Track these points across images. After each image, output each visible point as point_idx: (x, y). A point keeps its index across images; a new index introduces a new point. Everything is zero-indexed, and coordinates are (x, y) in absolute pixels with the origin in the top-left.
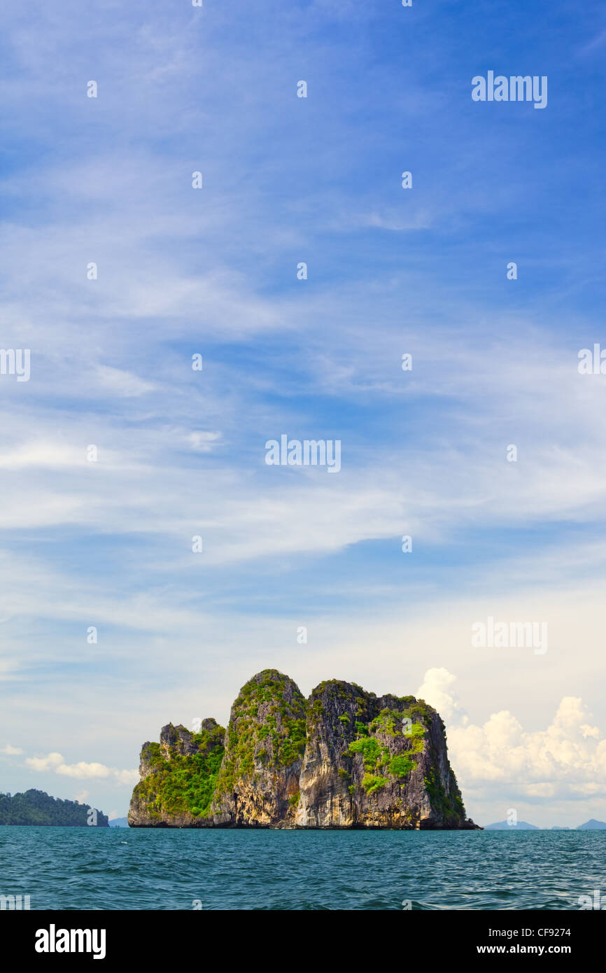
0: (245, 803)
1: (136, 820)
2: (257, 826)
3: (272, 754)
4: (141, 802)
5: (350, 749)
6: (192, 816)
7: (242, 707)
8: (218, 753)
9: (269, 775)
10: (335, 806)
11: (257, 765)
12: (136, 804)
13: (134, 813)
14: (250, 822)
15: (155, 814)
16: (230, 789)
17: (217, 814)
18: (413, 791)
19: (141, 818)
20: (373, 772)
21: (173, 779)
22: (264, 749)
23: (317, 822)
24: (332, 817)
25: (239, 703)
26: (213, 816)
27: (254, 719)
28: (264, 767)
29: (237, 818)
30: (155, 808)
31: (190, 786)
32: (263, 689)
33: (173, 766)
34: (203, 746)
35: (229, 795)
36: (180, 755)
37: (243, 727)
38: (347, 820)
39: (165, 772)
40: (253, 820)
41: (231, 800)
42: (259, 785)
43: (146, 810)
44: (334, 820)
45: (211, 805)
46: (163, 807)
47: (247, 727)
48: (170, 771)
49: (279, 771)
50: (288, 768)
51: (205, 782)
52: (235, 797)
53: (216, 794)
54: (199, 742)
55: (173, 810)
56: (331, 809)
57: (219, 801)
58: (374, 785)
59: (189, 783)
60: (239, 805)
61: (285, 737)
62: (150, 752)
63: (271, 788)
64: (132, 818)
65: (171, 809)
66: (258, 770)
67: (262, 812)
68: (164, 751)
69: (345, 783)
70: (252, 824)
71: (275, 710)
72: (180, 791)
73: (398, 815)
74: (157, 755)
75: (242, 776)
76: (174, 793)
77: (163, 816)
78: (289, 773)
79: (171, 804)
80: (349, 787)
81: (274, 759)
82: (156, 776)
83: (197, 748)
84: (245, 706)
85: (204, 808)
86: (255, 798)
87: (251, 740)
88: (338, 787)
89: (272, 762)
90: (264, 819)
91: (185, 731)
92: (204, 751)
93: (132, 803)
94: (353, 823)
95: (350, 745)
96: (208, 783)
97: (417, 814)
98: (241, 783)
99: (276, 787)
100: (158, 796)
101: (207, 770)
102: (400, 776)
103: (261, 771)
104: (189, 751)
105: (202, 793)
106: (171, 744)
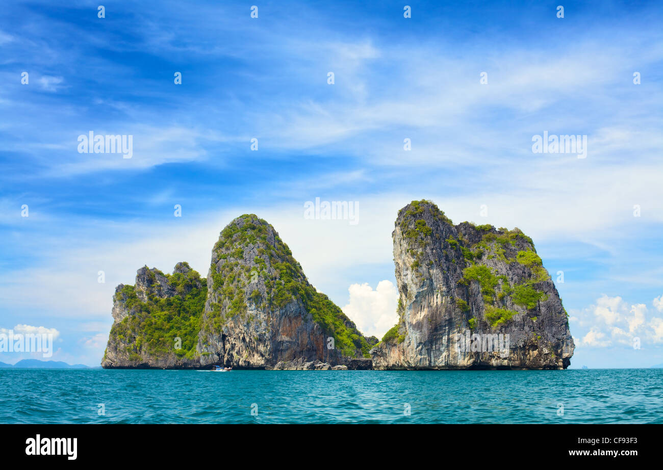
0: (235, 344)
1: (114, 362)
2: (249, 367)
3: (266, 295)
4: (119, 344)
5: (465, 276)
6: (177, 357)
7: (223, 250)
8: (196, 295)
9: (262, 316)
10: (453, 343)
11: (250, 306)
12: (113, 345)
13: (112, 355)
14: (240, 363)
15: (135, 355)
16: (218, 330)
17: (204, 355)
18: (552, 325)
19: (120, 359)
20: (492, 303)
21: (153, 321)
22: (256, 290)
23: (430, 362)
24: (449, 356)
25: (220, 246)
26: (199, 358)
27: (240, 262)
28: (257, 309)
29: (225, 359)
30: (135, 349)
31: (172, 327)
32: (246, 232)
33: (151, 308)
34: (180, 288)
35: (216, 336)
36: (157, 297)
37: (227, 269)
38: (467, 359)
39: (144, 313)
40: (245, 362)
41: (219, 341)
42: (253, 325)
43: (125, 352)
44: (451, 359)
45: (197, 346)
46: (144, 349)
47: (232, 270)
48: (149, 313)
49: (273, 312)
50: (282, 309)
51: (187, 323)
52: (224, 338)
53: (201, 335)
54: (174, 285)
55: (156, 351)
56: (448, 346)
57: (206, 342)
58: (499, 318)
59: (171, 324)
60: (228, 346)
61: (276, 278)
62: (125, 295)
63: (265, 329)
64: (110, 359)
65: (153, 351)
66: (251, 311)
67: (255, 353)
68: (141, 293)
69: (464, 316)
70: (244, 365)
71: (262, 253)
72: (161, 333)
73: (536, 352)
74: (133, 297)
75: (233, 318)
76: (156, 335)
77: (144, 358)
78: (283, 314)
79: (152, 345)
80: (470, 321)
81: (268, 300)
82: (134, 318)
83: (174, 290)
84: (227, 249)
85: (189, 349)
86: (247, 340)
87: (239, 281)
88: (457, 320)
89: (265, 303)
90: (257, 360)
91: (160, 273)
92: (181, 293)
93: (109, 344)
94: (474, 362)
95: (465, 271)
96: (190, 325)
97: (559, 351)
98: (230, 323)
99: (270, 328)
100: (138, 338)
101: (187, 312)
102: (529, 307)
103: (254, 312)
104: (167, 293)
105: (186, 335)
106: (148, 286)
